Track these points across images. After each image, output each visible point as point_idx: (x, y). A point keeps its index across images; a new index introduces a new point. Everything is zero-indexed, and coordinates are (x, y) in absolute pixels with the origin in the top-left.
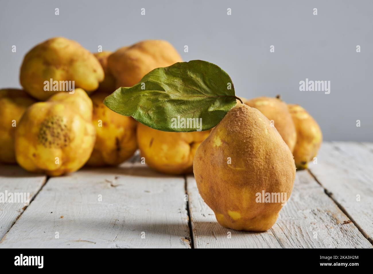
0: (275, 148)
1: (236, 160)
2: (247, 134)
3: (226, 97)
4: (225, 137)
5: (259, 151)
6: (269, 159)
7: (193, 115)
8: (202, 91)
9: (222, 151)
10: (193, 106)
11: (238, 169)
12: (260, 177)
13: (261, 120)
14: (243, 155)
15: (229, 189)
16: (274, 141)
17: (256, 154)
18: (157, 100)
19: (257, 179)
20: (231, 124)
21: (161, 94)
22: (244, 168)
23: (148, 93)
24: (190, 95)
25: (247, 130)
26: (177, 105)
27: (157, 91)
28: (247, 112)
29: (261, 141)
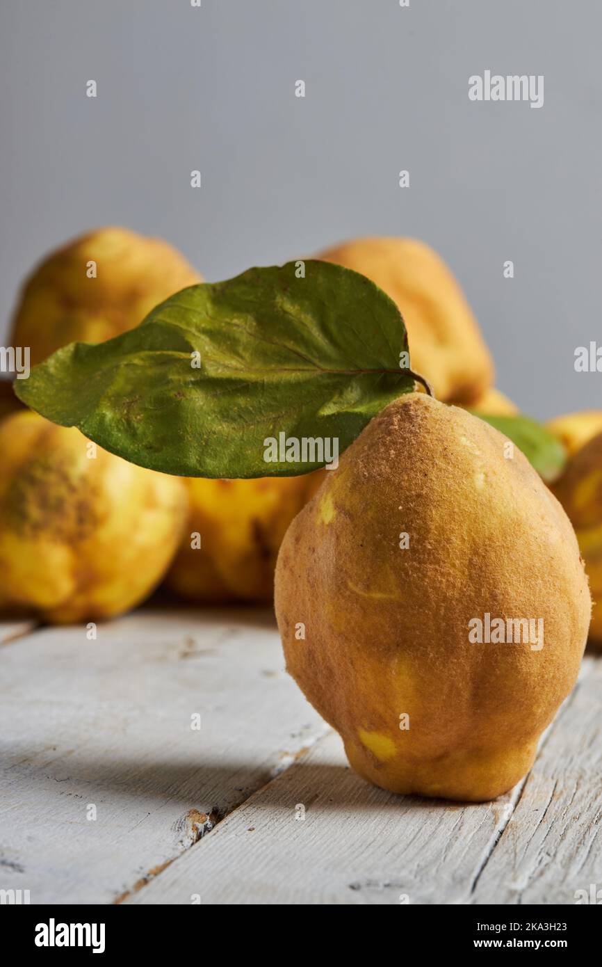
0: (504, 535)
1: (371, 568)
2: (410, 485)
3: (382, 375)
4: (346, 495)
5: (448, 540)
6: (480, 568)
7: (271, 427)
8: (312, 354)
9: (333, 539)
10: (275, 399)
11: (378, 596)
12: (447, 625)
13: (468, 443)
14: (392, 552)
15: (352, 661)
16: (503, 510)
17: (436, 549)
18: (162, 380)
19: (438, 630)
20: (368, 455)
21: (178, 360)
22: (396, 595)
23: (142, 359)
24: (273, 366)
25: (412, 475)
26: (224, 394)
27: (170, 353)
28: (426, 418)
29: (456, 510)
